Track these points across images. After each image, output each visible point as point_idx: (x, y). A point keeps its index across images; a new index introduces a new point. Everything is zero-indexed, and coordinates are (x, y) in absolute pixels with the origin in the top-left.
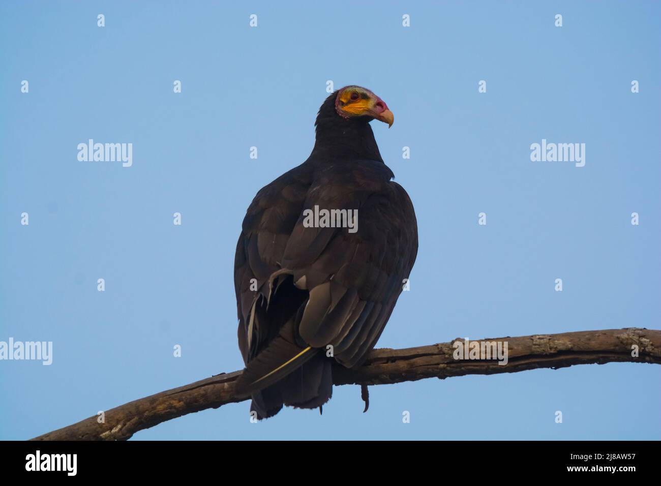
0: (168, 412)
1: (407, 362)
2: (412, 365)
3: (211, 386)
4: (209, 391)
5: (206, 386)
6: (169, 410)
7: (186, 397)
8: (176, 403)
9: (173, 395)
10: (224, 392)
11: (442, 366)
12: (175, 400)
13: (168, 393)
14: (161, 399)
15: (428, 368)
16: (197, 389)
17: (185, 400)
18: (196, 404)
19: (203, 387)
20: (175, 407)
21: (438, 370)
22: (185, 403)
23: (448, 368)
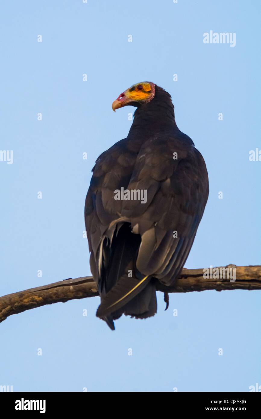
0: (31, 304)
1: (195, 279)
2: (198, 281)
3: (61, 287)
4: (60, 290)
5: (58, 288)
6: (32, 302)
7: (44, 294)
8: (36, 298)
9: (35, 292)
10: (70, 292)
11: (218, 283)
12: (36, 296)
13: (32, 291)
14: (27, 294)
15: (209, 284)
16: (52, 289)
17: (43, 296)
18: (51, 299)
19: (55, 288)
20: (36, 301)
21: (216, 286)
22: (43, 298)
23: (223, 285)
